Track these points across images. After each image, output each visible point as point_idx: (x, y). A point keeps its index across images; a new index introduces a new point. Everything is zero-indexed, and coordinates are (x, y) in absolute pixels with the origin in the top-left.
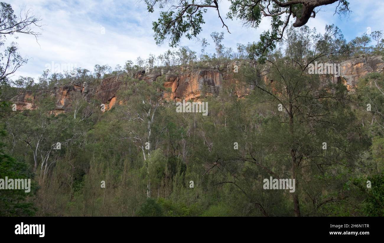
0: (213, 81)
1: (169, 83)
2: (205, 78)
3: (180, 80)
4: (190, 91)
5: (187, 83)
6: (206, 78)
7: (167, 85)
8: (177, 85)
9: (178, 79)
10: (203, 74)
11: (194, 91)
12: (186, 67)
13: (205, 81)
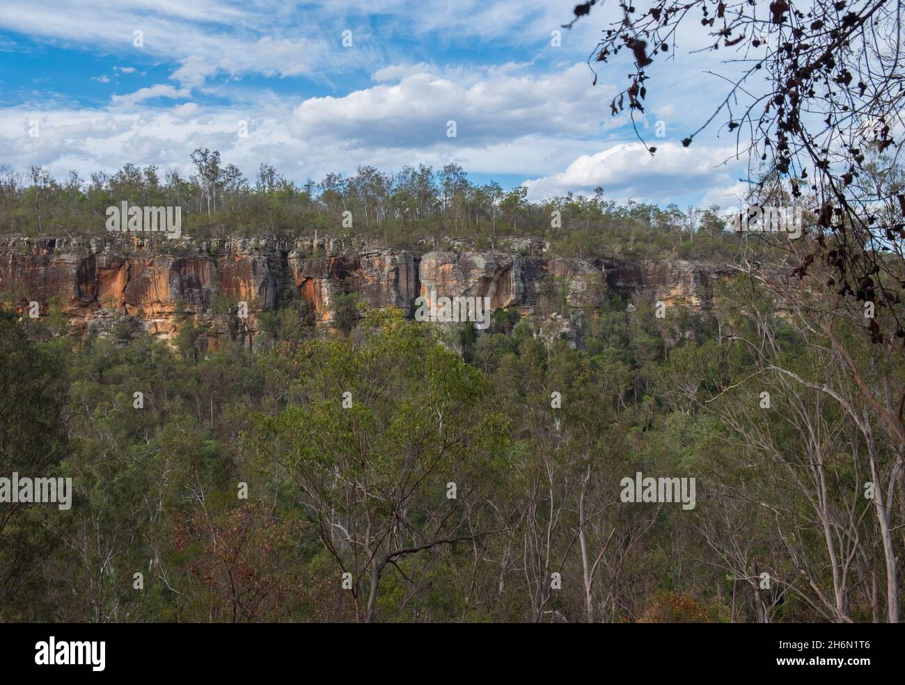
0: (197, 277)
1: (109, 271)
2: (182, 273)
3: (132, 269)
4: (155, 298)
5: (147, 281)
6: (185, 273)
7: (106, 276)
8: (127, 278)
9: (127, 265)
10: (178, 267)
11: (161, 299)
12: (143, 239)
13: (182, 282)
